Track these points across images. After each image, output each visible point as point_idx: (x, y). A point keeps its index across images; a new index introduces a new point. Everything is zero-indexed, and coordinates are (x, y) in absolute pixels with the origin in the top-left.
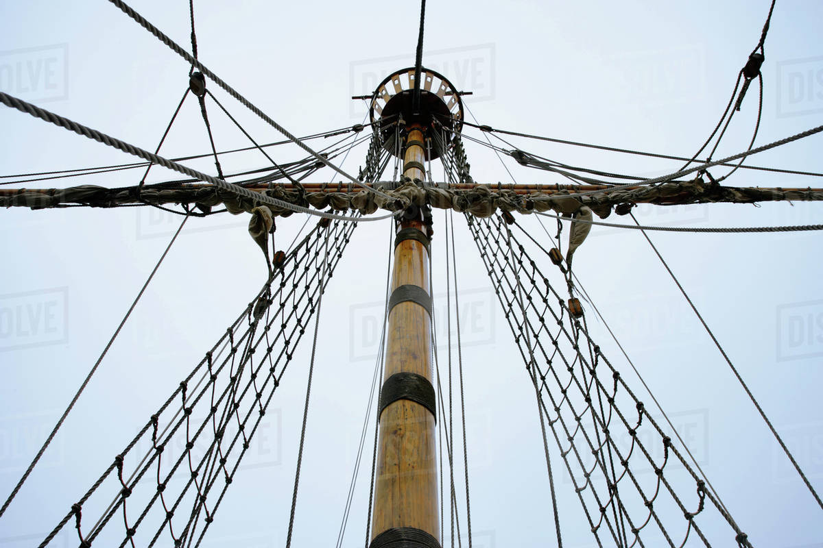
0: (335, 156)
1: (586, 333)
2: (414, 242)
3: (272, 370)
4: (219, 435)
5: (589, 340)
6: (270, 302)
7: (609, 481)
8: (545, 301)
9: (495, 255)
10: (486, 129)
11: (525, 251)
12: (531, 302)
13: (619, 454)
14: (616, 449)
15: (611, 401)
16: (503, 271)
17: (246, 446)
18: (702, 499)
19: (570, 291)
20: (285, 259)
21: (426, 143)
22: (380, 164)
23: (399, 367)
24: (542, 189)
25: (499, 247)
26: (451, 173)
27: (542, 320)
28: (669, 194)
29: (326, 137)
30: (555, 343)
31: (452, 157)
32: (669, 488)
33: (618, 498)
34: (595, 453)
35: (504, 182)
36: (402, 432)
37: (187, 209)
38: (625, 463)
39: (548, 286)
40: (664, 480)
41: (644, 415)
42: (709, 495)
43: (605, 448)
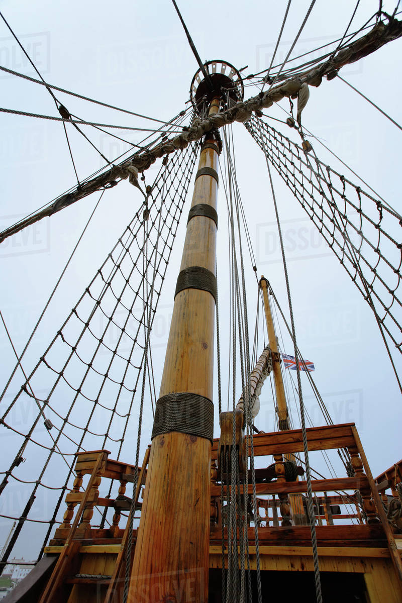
2: (207, 149)
8: (291, 151)
9: (272, 150)
10: (251, 77)
16: (279, 158)
18: (381, 211)
19: (302, 138)
25: (273, 144)
28: (360, 47)
32: (365, 216)
39: (290, 142)
41: (345, 182)
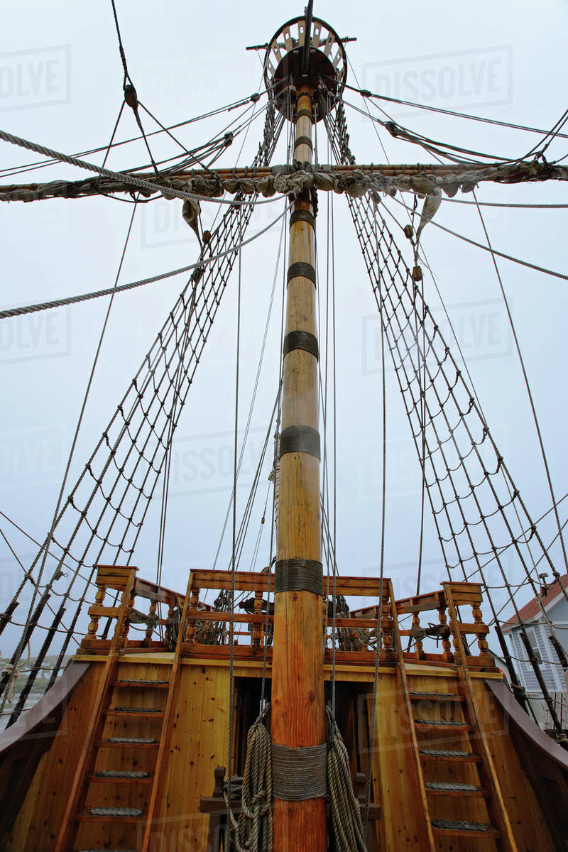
0: (238, 133)
1: (422, 297)
2: (304, 223)
3: (208, 314)
4: (182, 359)
5: (424, 303)
6: (204, 271)
7: (421, 389)
8: (397, 266)
9: (364, 223)
10: (366, 94)
11: (387, 225)
12: (386, 265)
13: (430, 375)
14: (429, 373)
15: (430, 343)
16: (368, 236)
17: (197, 362)
18: (471, 407)
19: (416, 260)
20: (210, 236)
21: (313, 111)
22: (275, 135)
23: (295, 327)
24: (406, 169)
25: (367, 217)
26: (333, 142)
27: (393, 279)
29: (229, 110)
30: (400, 298)
31: (335, 126)
32: (454, 398)
33: (424, 399)
34: (416, 372)
35: (376, 163)
36: (298, 370)
37: (134, 197)
38: (432, 381)
39: (400, 256)
40: (452, 394)
41: (449, 356)
42: (475, 406)
43: (422, 370)
